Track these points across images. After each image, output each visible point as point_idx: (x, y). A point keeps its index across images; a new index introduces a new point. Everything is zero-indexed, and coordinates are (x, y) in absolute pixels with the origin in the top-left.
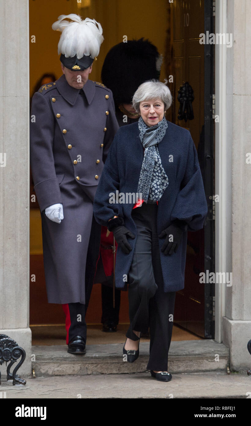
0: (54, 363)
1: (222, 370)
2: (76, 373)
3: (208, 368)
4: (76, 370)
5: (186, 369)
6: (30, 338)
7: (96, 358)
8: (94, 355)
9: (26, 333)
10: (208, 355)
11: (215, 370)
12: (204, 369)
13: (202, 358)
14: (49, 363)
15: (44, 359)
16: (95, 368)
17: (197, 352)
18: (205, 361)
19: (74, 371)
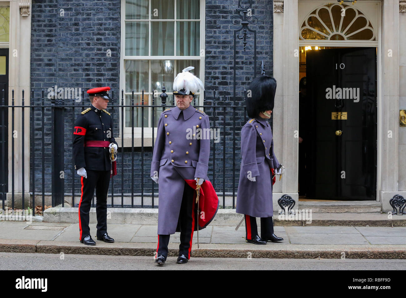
0: (308, 207)
1: (379, 212)
2: (316, 212)
3: (373, 211)
4: (317, 211)
5: (364, 211)
6: (298, 197)
7: (325, 206)
8: (325, 205)
9: (297, 194)
10: (373, 206)
11: (376, 212)
12: (371, 211)
13: (371, 207)
14: (306, 207)
15: (303, 206)
16: (325, 210)
17: (368, 205)
18: (371, 208)
19: (316, 211)
